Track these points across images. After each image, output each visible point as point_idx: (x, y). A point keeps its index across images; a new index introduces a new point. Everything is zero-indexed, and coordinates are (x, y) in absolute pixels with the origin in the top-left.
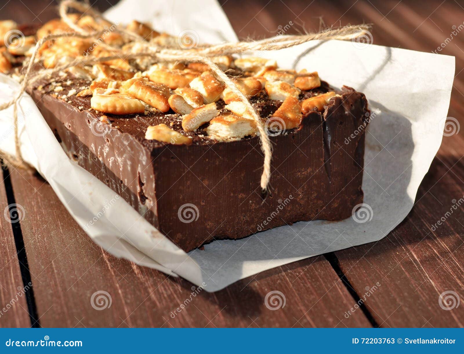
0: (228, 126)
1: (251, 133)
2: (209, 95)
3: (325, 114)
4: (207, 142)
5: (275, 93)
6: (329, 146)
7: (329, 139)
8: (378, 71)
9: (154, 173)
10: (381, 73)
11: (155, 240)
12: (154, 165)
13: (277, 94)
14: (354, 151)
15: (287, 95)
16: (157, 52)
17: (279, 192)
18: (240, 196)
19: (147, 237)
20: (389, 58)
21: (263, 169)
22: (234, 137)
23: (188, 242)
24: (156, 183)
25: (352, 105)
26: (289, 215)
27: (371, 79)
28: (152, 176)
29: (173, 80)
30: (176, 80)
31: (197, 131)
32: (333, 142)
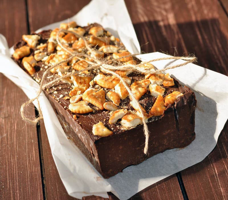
0: (129, 123)
1: (140, 123)
2: (123, 96)
3: (175, 105)
4: (120, 131)
5: (153, 92)
6: (178, 119)
7: (178, 116)
8: (201, 79)
9: (97, 150)
10: (202, 80)
11: (98, 181)
12: (96, 147)
13: (154, 92)
14: (190, 118)
15: (158, 93)
16: (100, 65)
17: (155, 143)
18: (137, 149)
19: (95, 180)
20: (205, 73)
21: (145, 144)
22: (132, 127)
23: (115, 171)
24: (98, 153)
25: (188, 100)
26: (160, 150)
27: (198, 82)
28: (96, 151)
29: (107, 85)
30: (109, 85)
31: (116, 123)
32: (179, 117)
